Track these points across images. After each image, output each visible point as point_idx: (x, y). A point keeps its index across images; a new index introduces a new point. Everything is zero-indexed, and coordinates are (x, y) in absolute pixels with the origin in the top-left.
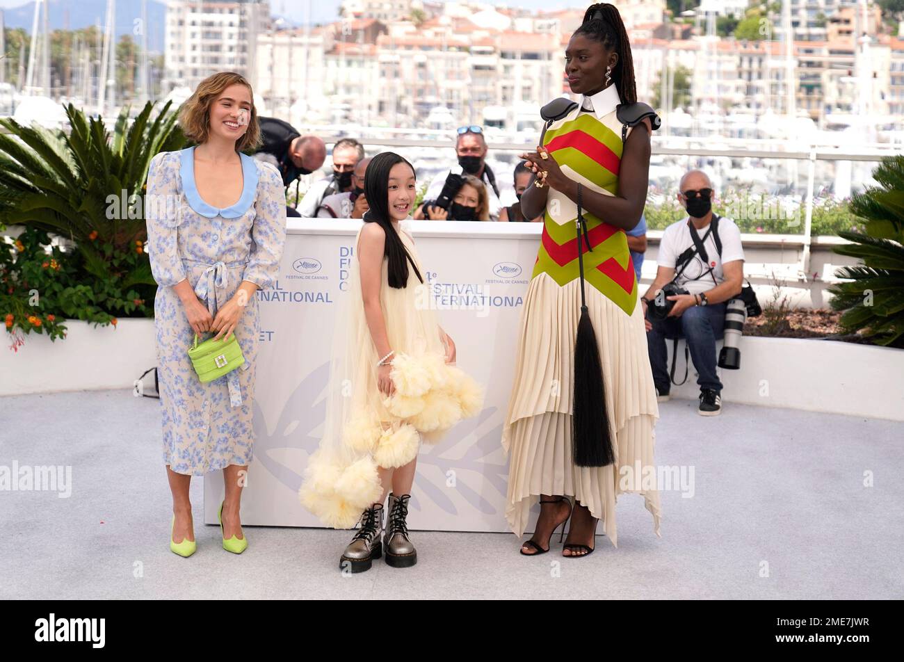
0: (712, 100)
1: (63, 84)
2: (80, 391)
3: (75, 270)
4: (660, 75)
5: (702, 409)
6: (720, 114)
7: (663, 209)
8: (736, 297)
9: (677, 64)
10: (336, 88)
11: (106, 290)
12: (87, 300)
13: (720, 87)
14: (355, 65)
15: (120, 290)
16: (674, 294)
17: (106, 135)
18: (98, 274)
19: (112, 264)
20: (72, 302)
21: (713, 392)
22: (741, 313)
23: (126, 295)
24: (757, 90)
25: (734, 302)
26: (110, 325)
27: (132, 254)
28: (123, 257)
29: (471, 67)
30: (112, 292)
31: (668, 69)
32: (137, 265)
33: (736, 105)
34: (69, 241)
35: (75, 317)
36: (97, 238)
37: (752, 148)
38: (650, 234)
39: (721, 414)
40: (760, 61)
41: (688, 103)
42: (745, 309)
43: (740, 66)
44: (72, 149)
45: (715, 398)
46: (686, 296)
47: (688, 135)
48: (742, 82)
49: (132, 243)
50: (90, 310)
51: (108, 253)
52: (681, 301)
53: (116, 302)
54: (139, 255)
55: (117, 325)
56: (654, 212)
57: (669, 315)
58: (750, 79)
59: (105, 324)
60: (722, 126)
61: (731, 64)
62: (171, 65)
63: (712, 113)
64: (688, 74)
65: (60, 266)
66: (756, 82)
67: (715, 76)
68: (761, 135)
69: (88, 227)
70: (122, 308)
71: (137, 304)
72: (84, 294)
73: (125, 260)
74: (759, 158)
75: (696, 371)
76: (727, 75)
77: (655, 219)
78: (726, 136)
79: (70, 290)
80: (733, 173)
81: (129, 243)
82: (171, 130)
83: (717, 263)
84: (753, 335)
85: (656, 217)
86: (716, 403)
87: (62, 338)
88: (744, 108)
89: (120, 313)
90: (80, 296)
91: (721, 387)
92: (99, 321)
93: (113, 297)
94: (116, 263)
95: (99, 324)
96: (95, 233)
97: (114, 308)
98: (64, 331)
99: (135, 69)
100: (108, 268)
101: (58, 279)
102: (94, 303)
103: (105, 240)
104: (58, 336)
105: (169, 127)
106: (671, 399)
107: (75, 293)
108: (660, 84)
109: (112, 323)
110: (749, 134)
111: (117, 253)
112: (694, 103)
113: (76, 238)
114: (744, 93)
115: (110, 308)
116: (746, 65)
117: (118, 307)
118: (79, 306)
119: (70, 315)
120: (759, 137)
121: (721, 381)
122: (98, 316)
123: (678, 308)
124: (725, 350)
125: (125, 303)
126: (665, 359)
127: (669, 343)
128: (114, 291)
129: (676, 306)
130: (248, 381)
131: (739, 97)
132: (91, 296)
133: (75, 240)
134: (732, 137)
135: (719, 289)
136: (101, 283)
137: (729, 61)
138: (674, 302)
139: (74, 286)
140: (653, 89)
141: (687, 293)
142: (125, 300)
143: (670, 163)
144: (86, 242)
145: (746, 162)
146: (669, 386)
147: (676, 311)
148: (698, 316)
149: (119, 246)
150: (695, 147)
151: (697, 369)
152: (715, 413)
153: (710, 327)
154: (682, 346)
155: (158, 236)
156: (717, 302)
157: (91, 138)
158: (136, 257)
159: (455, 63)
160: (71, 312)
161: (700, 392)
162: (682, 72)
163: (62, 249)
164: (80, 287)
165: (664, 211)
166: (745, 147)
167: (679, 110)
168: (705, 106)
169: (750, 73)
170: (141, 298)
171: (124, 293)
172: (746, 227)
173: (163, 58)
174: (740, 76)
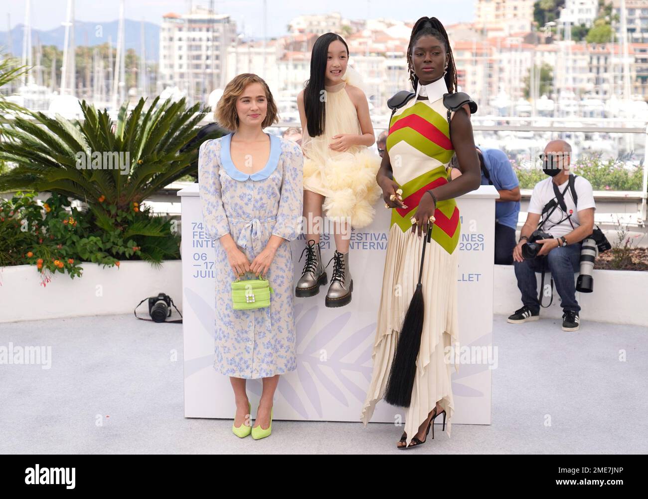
0: (568, 89)
1: (84, 86)
2: (93, 316)
3: (89, 225)
4: (529, 71)
5: (565, 326)
6: (574, 99)
7: (533, 173)
8: (589, 237)
9: (543, 62)
10: (286, 85)
11: (112, 240)
12: (97, 248)
13: (574, 79)
14: (300, 67)
15: (122, 240)
16: (541, 239)
17: (110, 123)
18: (106, 228)
19: (116, 220)
20: (86, 249)
21: (573, 313)
22: (593, 249)
23: (126, 244)
24: (604, 81)
25: (587, 241)
26: (115, 266)
27: (130, 213)
28: (124, 215)
29: (387, 68)
30: (116, 242)
31: (535, 66)
32: (134, 221)
33: (588, 92)
34: (84, 203)
35: (88, 260)
36: (105, 201)
37: (600, 125)
38: (523, 192)
39: (579, 329)
40: (606, 59)
41: (551, 92)
42: (596, 246)
43: (591, 63)
44: (85, 134)
45: (575, 317)
46: (551, 240)
47: (552, 116)
48: (593, 75)
49: (131, 204)
50: (100, 255)
51: (113, 212)
52: (547, 243)
53: (119, 249)
54: (136, 213)
55: (120, 266)
56: (526, 175)
57: (538, 255)
58: (598, 72)
59: (111, 265)
60: (577, 108)
61: (583, 62)
62: (164, 70)
63: (569, 99)
64: (551, 70)
65: (76, 222)
66: (603, 75)
67: (571, 71)
68: (607, 114)
69: (98, 192)
70: (124, 253)
71: (134, 250)
72: (96, 243)
73: (126, 217)
74: (606, 133)
75: (559, 297)
76: (582, 69)
77: (527, 181)
78: (580, 116)
79: (85, 240)
80: (586, 144)
81: (128, 204)
82: (159, 119)
83: (574, 211)
84: (603, 268)
85: (527, 179)
86: (576, 321)
87: (79, 276)
88: (594, 95)
89: (122, 257)
90: (92, 245)
91: (579, 309)
92: (107, 263)
93: (117, 245)
94: (119, 220)
95: (106, 265)
96: (103, 197)
97: (117, 253)
98: (81, 271)
99: (136, 74)
100: (113, 224)
101: (76, 232)
102: (103, 250)
103: (111, 202)
104: (76, 275)
105: (157, 117)
106: (540, 319)
107: (89, 243)
108: (529, 78)
109: (116, 265)
110: (598, 115)
111: (119, 212)
112: (555, 91)
113: (89, 200)
114: (594, 83)
115: (115, 253)
116: (595, 62)
117: (121, 253)
118: (91, 252)
119: (85, 259)
120: (605, 117)
121: (579, 304)
122: (106, 259)
123: (545, 249)
124: (581, 278)
125: (126, 250)
126: (535, 287)
127: (538, 276)
128: (118, 241)
129: (543, 247)
130: (281, 307)
131: (590, 86)
132: (100, 245)
133: (88, 202)
134: (585, 116)
135: (576, 232)
136: (108, 235)
137: (583, 59)
138: (542, 245)
139: (88, 238)
140: (525, 82)
141: (552, 237)
142: (126, 247)
143: (537, 137)
144: (96, 204)
145: (596, 136)
146: (539, 308)
147: (544, 251)
148: (560, 255)
149: (121, 207)
150: (556, 125)
151: (560, 295)
152: (575, 329)
153: (569, 263)
154: (548, 277)
155: (208, 202)
156: (574, 242)
157: (100, 126)
158: (134, 215)
159: (375, 65)
160: (85, 257)
161: (564, 313)
162: (546, 68)
163: (79, 209)
164: (92, 238)
165: (534, 174)
166: (594, 124)
167: (545, 97)
168: (563, 93)
169: (598, 69)
170: (138, 246)
171: (125, 242)
172: (597, 185)
173: (157, 66)
174: (591, 70)
